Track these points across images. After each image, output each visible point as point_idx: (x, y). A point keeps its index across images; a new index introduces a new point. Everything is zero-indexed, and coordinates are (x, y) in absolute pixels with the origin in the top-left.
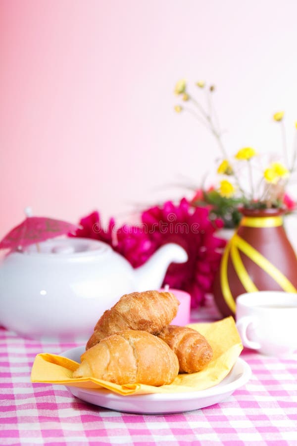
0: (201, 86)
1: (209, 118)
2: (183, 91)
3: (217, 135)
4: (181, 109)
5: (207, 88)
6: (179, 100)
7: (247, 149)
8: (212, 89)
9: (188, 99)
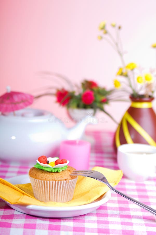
0: (114, 26)
1: (117, 44)
2: (103, 28)
3: (120, 54)
4: (101, 38)
5: (117, 27)
6: (102, 33)
7: (132, 64)
8: (120, 28)
9: (106, 33)
